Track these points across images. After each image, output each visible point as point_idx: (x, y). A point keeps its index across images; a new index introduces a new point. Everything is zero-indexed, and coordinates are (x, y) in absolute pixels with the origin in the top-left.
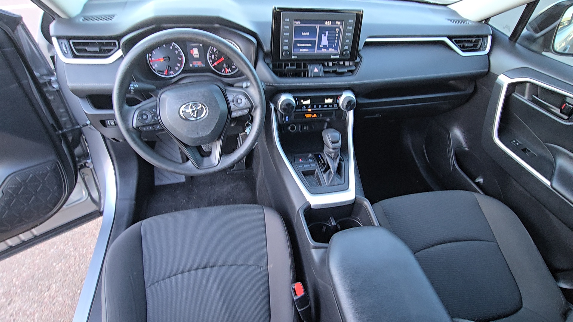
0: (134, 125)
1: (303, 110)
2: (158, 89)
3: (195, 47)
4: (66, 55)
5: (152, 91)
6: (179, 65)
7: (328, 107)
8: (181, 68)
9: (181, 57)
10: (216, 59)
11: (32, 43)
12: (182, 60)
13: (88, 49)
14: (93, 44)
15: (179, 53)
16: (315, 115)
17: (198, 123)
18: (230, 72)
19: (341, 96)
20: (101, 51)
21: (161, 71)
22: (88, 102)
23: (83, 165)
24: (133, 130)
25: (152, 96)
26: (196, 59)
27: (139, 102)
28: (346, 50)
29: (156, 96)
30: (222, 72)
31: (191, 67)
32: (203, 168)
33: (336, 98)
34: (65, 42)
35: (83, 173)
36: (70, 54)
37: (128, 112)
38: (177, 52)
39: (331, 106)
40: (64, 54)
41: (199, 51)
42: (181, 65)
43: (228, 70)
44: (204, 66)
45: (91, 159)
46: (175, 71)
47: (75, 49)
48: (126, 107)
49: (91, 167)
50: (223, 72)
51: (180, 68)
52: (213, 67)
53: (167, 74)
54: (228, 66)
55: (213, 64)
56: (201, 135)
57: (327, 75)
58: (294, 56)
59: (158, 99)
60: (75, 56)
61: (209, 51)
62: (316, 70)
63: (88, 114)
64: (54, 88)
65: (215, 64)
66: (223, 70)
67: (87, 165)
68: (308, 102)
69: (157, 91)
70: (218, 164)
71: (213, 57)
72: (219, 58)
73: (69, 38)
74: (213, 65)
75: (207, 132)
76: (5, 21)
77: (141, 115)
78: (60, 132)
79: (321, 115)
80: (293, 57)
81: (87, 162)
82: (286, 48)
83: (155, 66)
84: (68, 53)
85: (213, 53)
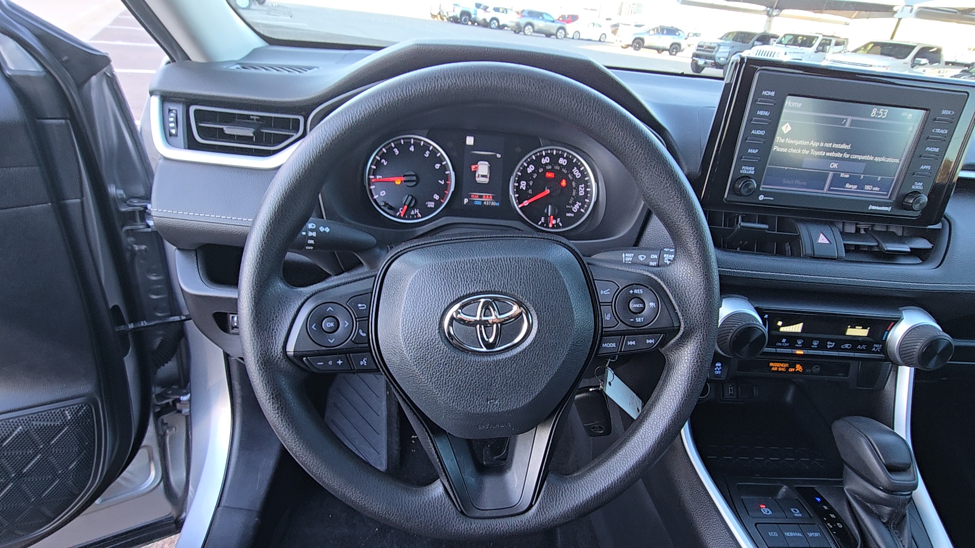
0: (291, 348)
1: (779, 350)
2: (381, 248)
3: (483, 158)
4: (172, 139)
5: (364, 248)
6: (436, 197)
7: (854, 349)
8: (442, 203)
9: (447, 178)
10: (530, 191)
11: (125, 125)
12: (446, 186)
13: (228, 130)
14: (244, 121)
15: (444, 168)
16: (799, 368)
17: (497, 363)
18: (558, 226)
19: (896, 321)
20: (259, 138)
21: (391, 208)
22: (195, 263)
23: (171, 403)
24: (284, 364)
25: (360, 264)
26: (482, 188)
27: (324, 277)
28: (916, 192)
29: (373, 264)
30: (540, 223)
31: (465, 203)
32: (478, 514)
33: (881, 327)
34: (179, 109)
35: (163, 424)
36: (181, 138)
37: (282, 302)
38: (437, 166)
39: (864, 347)
40: (168, 136)
41: (490, 169)
42: (442, 197)
43: (554, 222)
44: (498, 204)
45: (189, 395)
46: (426, 211)
47: (198, 128)
48: (280, 286)
49: (186, 411)
50: (542, 225)
51: (438, 204)
52: (521, 208)
53: (404, 215)
54: (557, 211)
55: (520, 204)
56: (497, 406)
57: (853, 257)
58: (765, 194)
59: (379, 273)
60: (192, 145)
61: (517, 172)
62: (822, 239)
63: (186, 292)
64: (148, 226)
65: (526, 203)
66: (543, 219)
67: (178, 405)
68: (797, 328)
69: (378, 250)
70: (531, 506)
71: (523, 185)
72: (537, 189)
73: (189, 101)
74: (520, 206)
75: (520, 401)
76: (65, 58)
77: (317, 318)
78: (131, 326)
79: (816, 369)
80: (761, 198)
81: (179, 401)
82: (748, 170)
83: (380, 194)
84: (176, 135)
85: (524, 176)
